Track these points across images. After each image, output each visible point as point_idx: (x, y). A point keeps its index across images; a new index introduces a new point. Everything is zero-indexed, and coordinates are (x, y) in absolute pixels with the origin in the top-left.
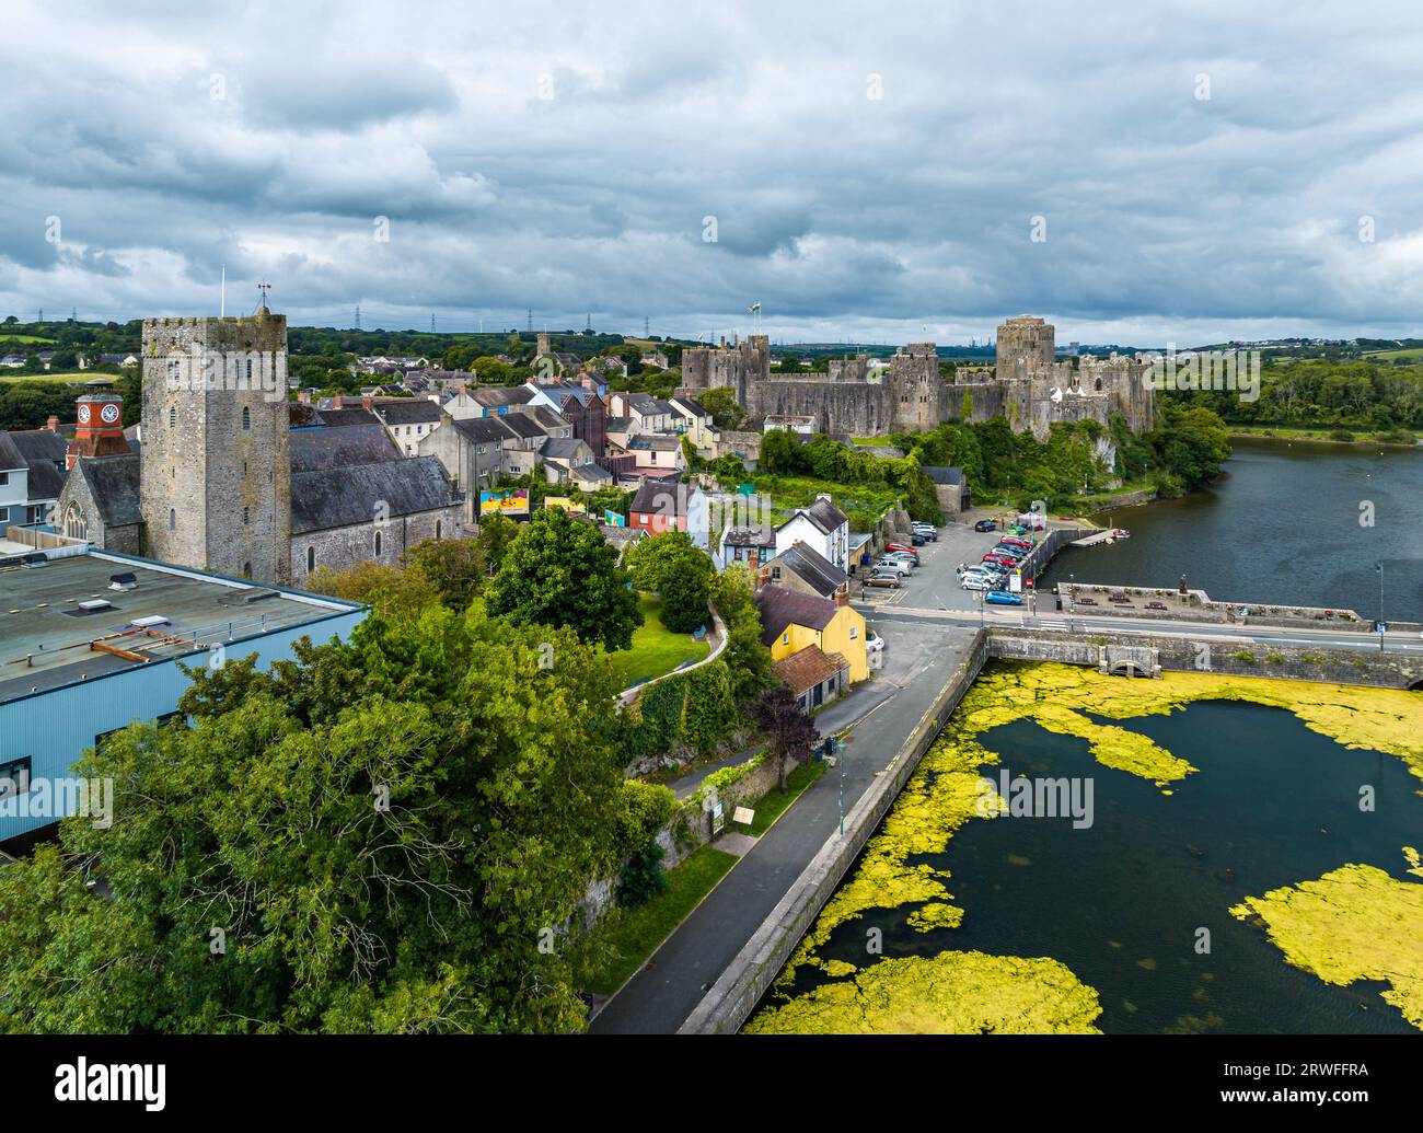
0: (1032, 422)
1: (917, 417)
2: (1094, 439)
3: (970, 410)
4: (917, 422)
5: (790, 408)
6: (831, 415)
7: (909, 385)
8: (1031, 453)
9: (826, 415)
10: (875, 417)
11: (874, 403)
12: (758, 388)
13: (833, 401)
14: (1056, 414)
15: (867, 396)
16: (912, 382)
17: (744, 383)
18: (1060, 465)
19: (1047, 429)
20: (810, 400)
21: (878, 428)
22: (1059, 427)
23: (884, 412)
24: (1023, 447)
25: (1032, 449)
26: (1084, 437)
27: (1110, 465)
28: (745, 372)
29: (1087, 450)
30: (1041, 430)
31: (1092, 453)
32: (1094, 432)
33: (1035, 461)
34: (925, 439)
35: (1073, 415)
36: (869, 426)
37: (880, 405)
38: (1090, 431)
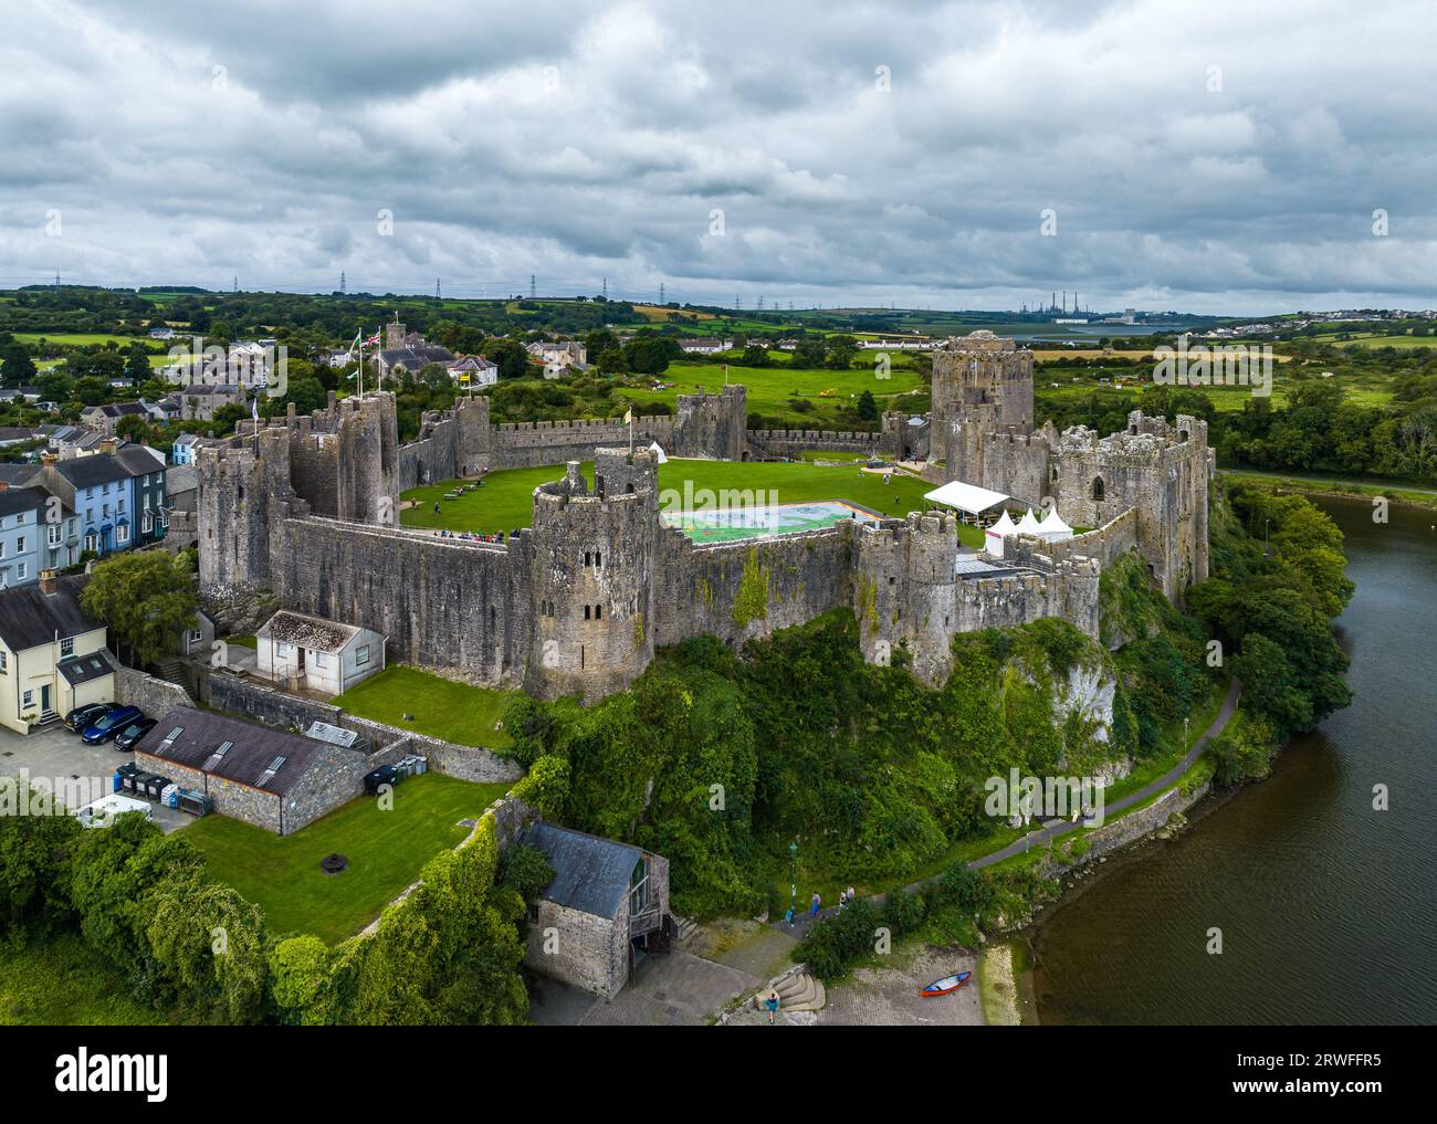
0: (911, 632)
1: (576, 661)
2: (1063, 672)
3: (758, 604)
4: (576, 671)
5: (341, 588)
6: (414, 619)
7: (557, 575)
8: (902, 715)
9: (405, 615)
10: (499, 638)
11: (497, 602)
12: (288, 535)
13: (417, 587)
14: (969, 612)
15: (484, 586)
16: (564, 568)
17: (265, 522)
18: (972, 745)
19: (944, 652)
20: (377, 577)
21: (506, 663)
22: (977, 647)
23: (517, 627)
24: (882, 700)
25: (904, 705)
26: (1039, 667)
27: (1101, 724)
28: (265, 496)
29: (1042, 699)
30: (933, 657)
31: (1057, 705)
32: (1061, 653)
33: (907, 738)
34: (585, 726)
35: (1014, 612)
36: (488, 659)
37: (509, 607)
38: (1053, 651)
